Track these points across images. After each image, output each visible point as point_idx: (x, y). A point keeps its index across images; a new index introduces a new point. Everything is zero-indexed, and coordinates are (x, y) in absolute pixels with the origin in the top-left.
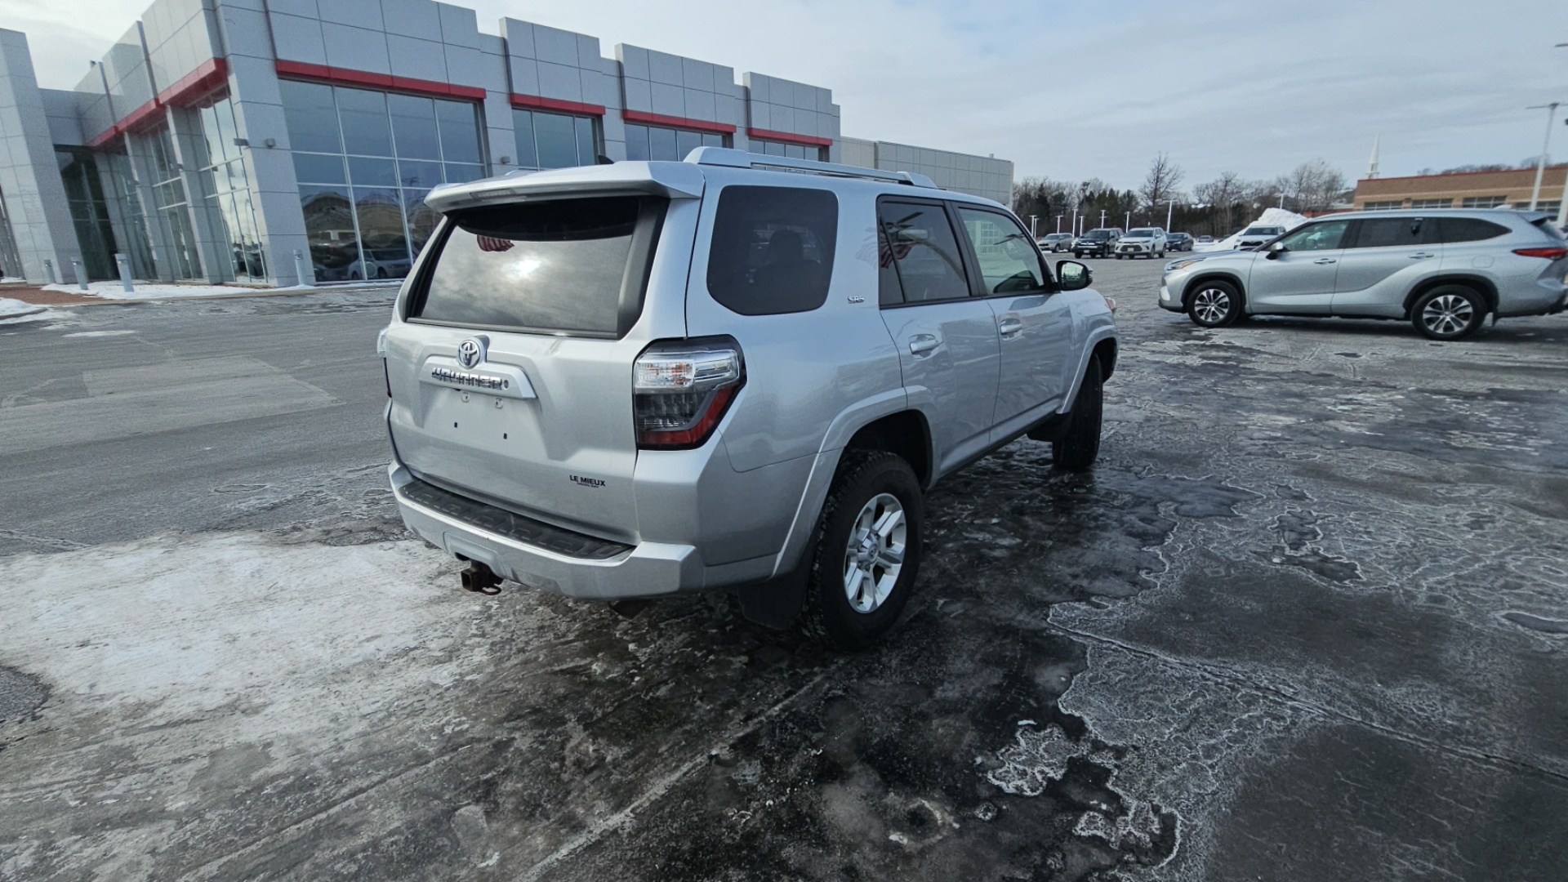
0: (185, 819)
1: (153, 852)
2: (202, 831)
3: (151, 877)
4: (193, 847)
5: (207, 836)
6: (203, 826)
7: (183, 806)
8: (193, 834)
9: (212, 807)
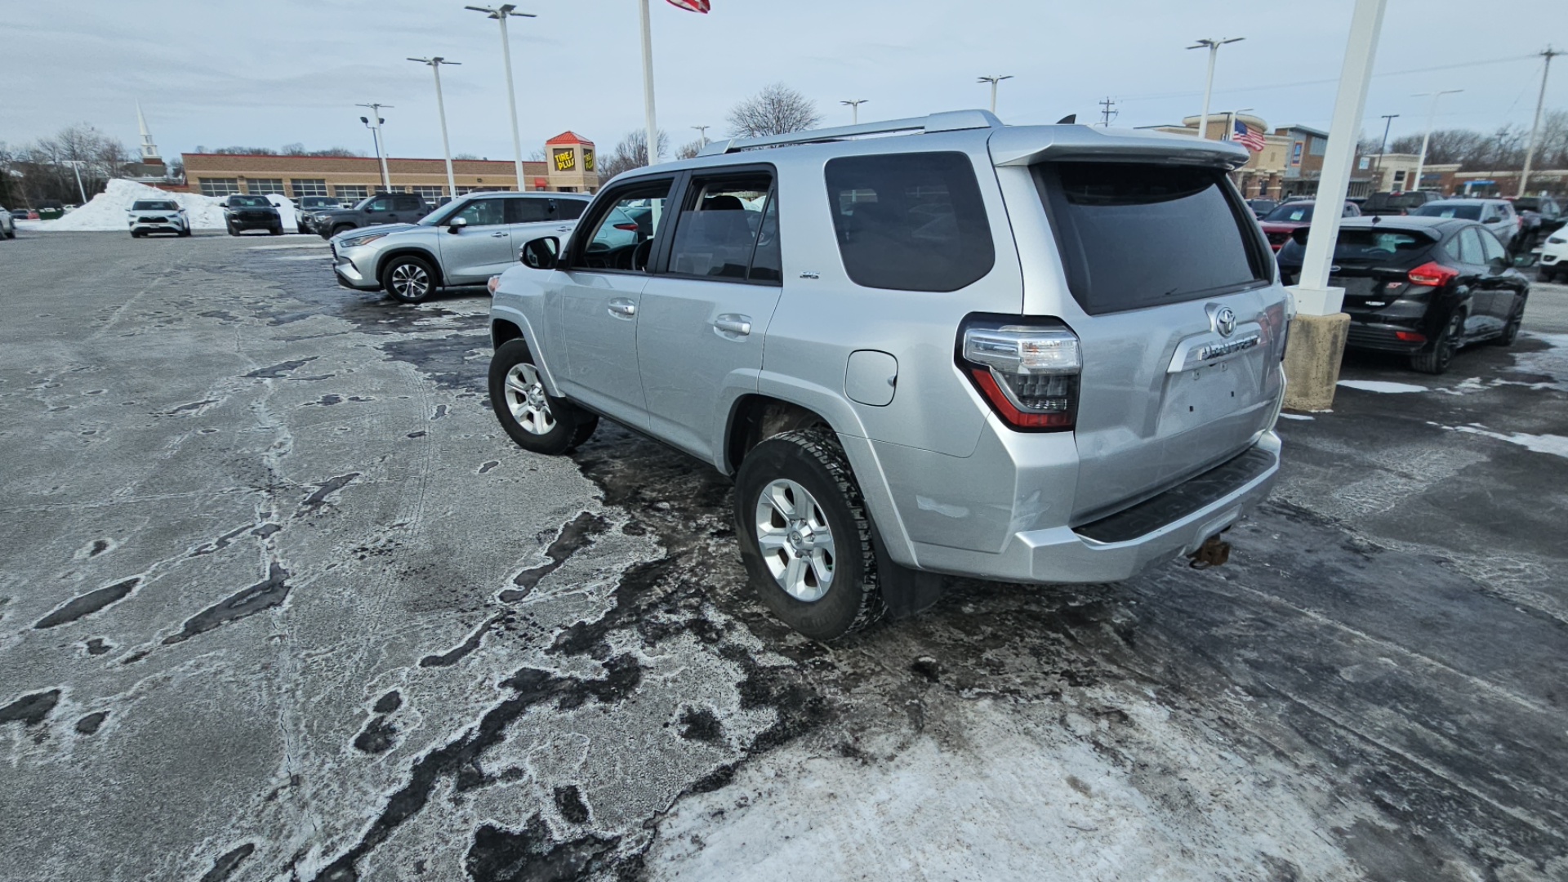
0: (1487, 862)
1: (1541, 868)
2: (1489, 839)
3: (1563, 854)
4: (1510, 838)
5: (1490, 833)
6: (1482, 842)
7: (1475, 871)
8: (1497, 845)
9: (1459, 845)
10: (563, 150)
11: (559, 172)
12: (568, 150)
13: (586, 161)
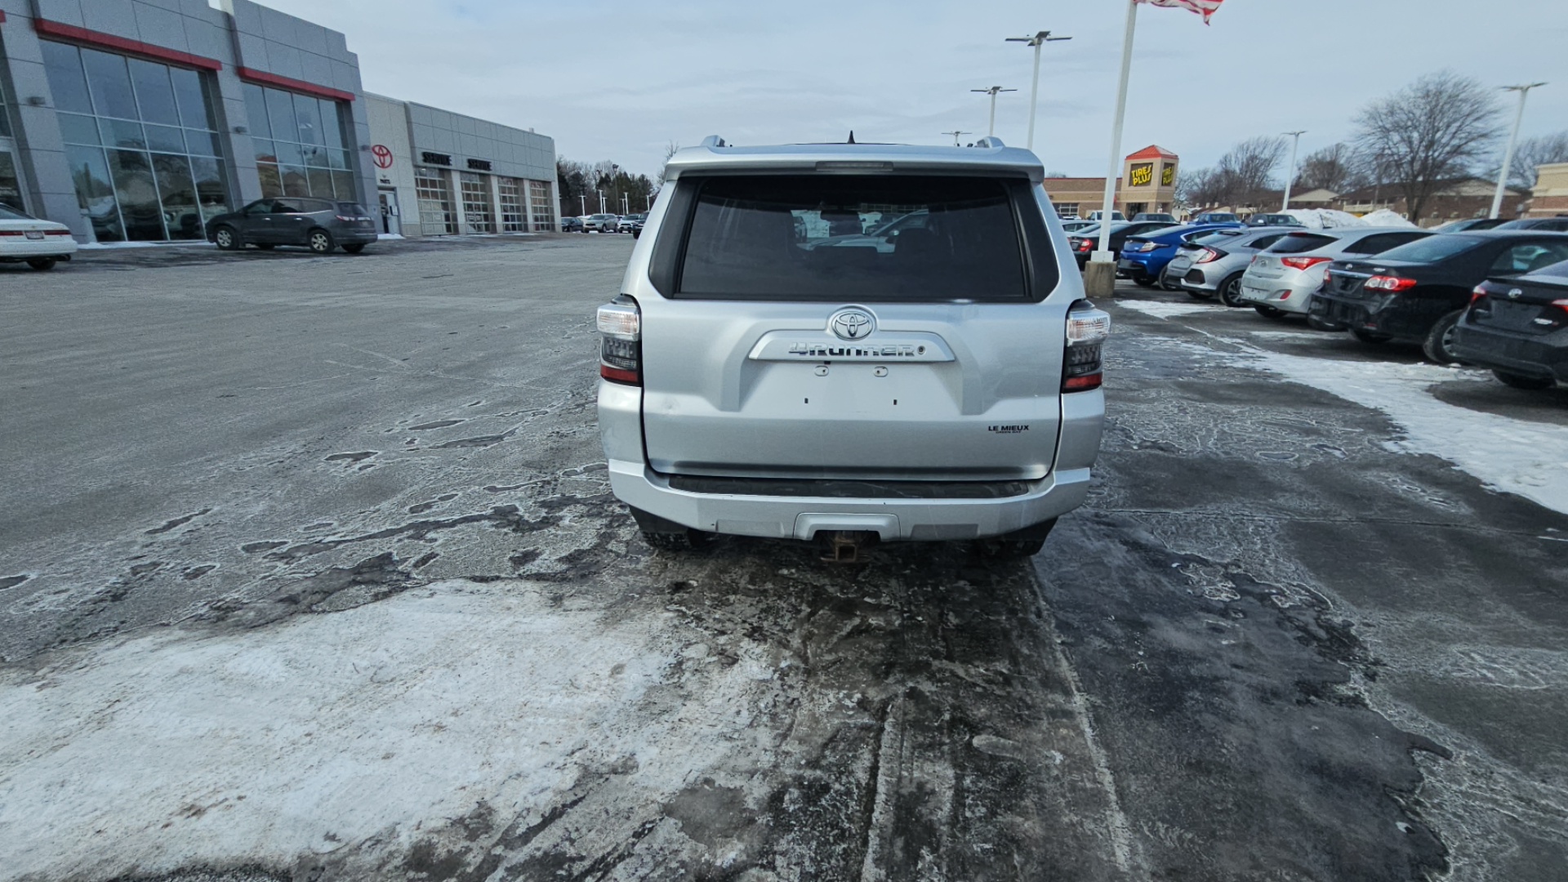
10: (1141, 165)
11: (1132, 188)
12: (1147, 165)
13: (1164, 176)
